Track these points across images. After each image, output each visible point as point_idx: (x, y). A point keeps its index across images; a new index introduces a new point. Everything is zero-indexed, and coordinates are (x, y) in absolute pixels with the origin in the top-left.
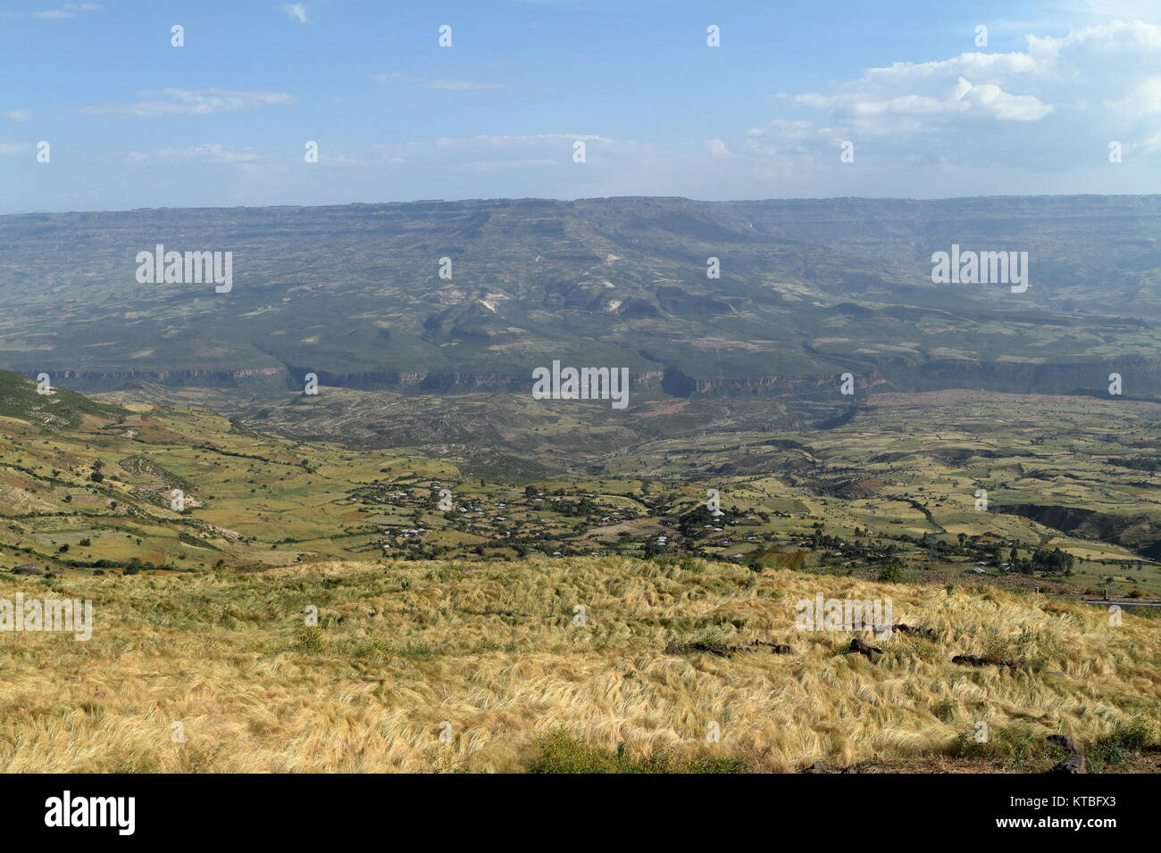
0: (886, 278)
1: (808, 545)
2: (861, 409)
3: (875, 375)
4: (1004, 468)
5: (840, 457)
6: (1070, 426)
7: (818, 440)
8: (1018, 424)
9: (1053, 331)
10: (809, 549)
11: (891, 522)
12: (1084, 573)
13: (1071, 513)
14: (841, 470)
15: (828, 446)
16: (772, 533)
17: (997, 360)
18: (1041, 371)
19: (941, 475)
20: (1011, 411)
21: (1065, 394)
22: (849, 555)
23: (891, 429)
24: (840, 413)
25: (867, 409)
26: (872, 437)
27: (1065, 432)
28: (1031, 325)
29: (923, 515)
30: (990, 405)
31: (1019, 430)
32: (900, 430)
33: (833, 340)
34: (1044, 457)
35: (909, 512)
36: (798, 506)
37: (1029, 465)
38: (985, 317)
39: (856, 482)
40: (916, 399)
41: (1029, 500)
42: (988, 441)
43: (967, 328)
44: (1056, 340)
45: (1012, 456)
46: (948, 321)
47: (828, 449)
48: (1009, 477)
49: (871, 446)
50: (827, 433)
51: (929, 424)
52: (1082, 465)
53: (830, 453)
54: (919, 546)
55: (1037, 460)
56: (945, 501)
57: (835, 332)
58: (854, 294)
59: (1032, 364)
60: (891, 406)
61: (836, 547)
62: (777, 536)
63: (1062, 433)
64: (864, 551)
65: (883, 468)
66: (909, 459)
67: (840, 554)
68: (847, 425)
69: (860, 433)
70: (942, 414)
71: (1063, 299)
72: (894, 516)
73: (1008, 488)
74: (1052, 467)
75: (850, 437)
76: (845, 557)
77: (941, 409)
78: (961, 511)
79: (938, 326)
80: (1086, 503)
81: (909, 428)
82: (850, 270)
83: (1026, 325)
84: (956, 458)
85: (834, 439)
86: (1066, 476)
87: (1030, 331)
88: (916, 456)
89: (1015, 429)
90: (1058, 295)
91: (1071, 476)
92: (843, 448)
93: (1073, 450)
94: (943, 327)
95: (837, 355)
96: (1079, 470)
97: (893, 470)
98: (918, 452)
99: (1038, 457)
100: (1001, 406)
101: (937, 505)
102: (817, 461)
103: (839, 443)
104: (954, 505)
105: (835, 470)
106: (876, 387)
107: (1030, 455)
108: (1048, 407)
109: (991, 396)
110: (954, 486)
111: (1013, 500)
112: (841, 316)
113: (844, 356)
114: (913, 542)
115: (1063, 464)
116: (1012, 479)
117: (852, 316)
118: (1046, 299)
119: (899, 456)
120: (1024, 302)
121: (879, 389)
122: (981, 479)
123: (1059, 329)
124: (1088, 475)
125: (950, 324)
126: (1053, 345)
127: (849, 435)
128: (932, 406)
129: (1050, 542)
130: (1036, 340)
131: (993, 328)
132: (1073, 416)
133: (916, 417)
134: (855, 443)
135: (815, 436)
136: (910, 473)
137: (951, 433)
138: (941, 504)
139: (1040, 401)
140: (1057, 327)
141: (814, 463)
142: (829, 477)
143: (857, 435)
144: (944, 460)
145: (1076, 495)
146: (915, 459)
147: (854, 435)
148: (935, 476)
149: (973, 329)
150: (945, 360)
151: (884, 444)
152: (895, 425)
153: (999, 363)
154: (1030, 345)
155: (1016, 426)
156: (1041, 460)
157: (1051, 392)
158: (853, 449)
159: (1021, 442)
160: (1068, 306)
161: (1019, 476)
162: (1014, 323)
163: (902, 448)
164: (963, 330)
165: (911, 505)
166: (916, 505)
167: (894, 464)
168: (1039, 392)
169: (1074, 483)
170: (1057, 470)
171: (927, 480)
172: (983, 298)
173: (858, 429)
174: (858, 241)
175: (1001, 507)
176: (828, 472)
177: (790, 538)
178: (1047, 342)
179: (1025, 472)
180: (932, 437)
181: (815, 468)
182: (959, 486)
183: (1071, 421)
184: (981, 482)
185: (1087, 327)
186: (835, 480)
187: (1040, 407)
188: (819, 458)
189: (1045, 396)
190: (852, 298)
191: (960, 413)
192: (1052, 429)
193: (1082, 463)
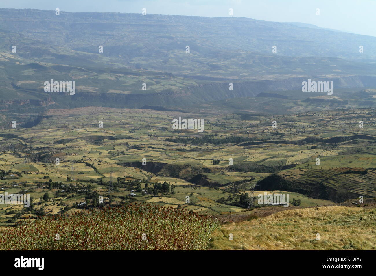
0: (52, 51)
1: (47, 188)
2: (44, 117)
3: (49, 100)
4: (120, 144)
5: (39, 142)
6: (146, 124)
7: (26, 133)
8: (122, 123)
9: (133, 78)
10: (48, 189)
11: (78, 174)
12: (178, 192)
13: (156, 165)
14: (41, 148)
15: (32, 136)
16: (26, 183)
17: (108, 92)
18: (129, 97)
19: (92, 149)
20: (117, 117)
21: (140, 108)
22: (68, 191)
23: (62, 127)
24: (33, 119)
25: (48, 117)
26: (53, 131)
27: (144, 126)
28: (123, 75)
29: (93, 169)
30: (107, 114)
31: (123, 126)
32: (66, 127)
33: (27, 82)
34: (137, 139)
35: (86, 168)
36: (32, 168)
37: (131, 143)
38: (101, 71)
39: (52, 154)
40: (71, 111)
41: (136, 160)
42: (109, 132)
43: (93, 76)
44: (134, 82)
45: (122, 138)
46: (84, 73)
47: (32, 138)
48: (124, 149)
49: (54, 136)
50: (30, 130)
51: (80, 124)
52: (155, 142)
53: (33, 140)
54: (99, 184)
55: (134, 140)
56: (102, 162)
57: (28, 78)
58: (36, 59)
59: (124, 94)
60: (59, 115)
61: (61, 187)
62: (29, 184)
63: (142, 127)
64: (76, 188)
65: (62, 147)
66: (74, 142)
67: (64, 191)
68: (38, 125)
69: (47, 129)
70: (85, 119)
71: (136, 63)
72: (79, 170)
73: (124, 154)
74: (142, 143)
75: (42, 132)
76: (66, 192)
77: (84, 117)
78: (110, 166)
79: (79, 75)
80: (162, 160)
81: (71, 126)
82: (33, 46)
83: (120, 75)
84: (95, 141)
85: (35, 133)
86: (149, 147)
87: (122, 78)
88: (78, 140)
89: (121, 126)
90: (133, 61)
91: (151, 147)
92: (40, 137)
93: (150, 135)
94: (81, 76)
95: (30, 90)
96: (154, 144)
97: (67, 147)
98: (78, 138)
99: (134, 139)
100: (112, 114)
101: (99, 164)
102: (28, 144)
103: (37, 135)
104: (106, 164)
105: (38, 149)
106: (50, 105)
107: (130, 138)
108: (133, 115)
109: (107, 110)
110: (100, 154)
111: (128, 160)
112: (30, 70)
113: (34, 90)
114: (96, 183)
115: (146, 142)
116: (125, 150)
117: (37, 70)
118: (128, 63)
119: (69, 141)
120: (118, 64)
121: (52, 107)
122: (111, 150)
123: (135, 77)
124: (159, 146)
125: (86, 74)
126: (133, 85)
127: (41, 130)
128: (79, 115)
129: (151, 179)
130: (125, 83)
131: (105, 76)
132: (145, 119)
133: (72, 121)
134: (45, 134)
135: (24, 131)
136: (77, 149)
137: (91, 128)
138: (100, 163)
139: (129, 112)
140: (134, 76)
141: (26, 145)
142: (36, 152)
143: (45, 130)
144: (91, 141)
145: (157, 156)
146: (77, 141)
147: (44, 130)
148: (89, 150)
149: (96, 77)
150: (84, 92)
151: (60, 134)
152: (63, 125)
153: (109, 93)
154: (123, 85)
155: (121, 124)
156: (136, 140)
157: (133, 107)
158: (45, 137)
159: (125, 132)
160: (138, 66)
161: (128, 148)
162: (115, 74)
163: (70, 136)
164: (91, 78)
165: (85, 165)
166: (88, 165)
167: (68, 145)
168: (128, 107)
169: (153, 151)
170: (144, 144)
171: (86, 151)
172: (100, 62)
173: (46, 127)
174: (36, 31)
175: (124, 163)
176: (34, 150)
177: (36, 184)
178: (130, 83)
179: (130, 146)
180: (83, 130)
181: (27, 148)
182: (102, 154)
183: (145, 121)
184: (111, 152)
185: (148, 77)
186: (39, 153)
187: (130, 115)
188: (28, 142)
189: (131, 109)
190: (35, 60)
191: (93, 118)
192: (137, 125)
193: (155, 141)
